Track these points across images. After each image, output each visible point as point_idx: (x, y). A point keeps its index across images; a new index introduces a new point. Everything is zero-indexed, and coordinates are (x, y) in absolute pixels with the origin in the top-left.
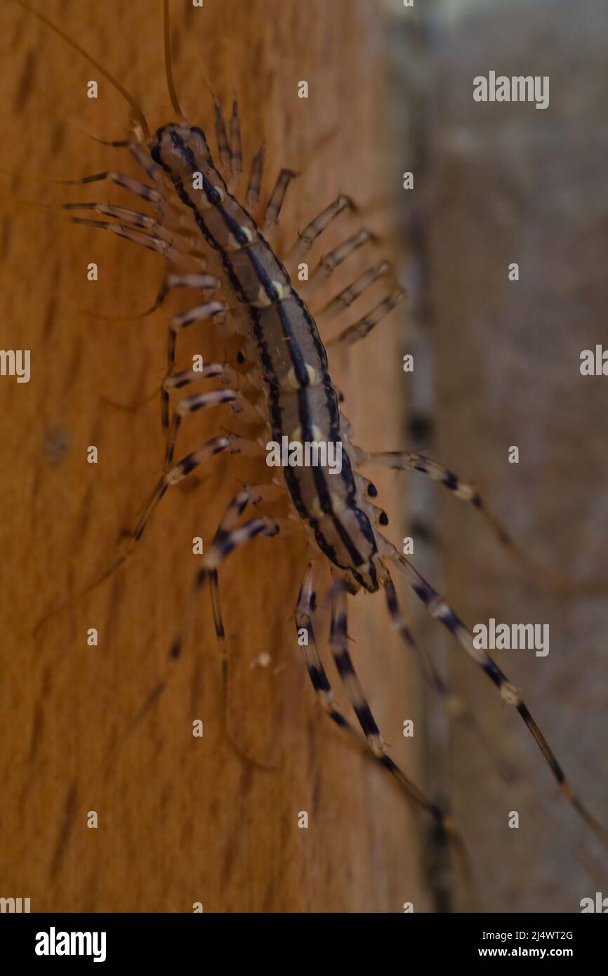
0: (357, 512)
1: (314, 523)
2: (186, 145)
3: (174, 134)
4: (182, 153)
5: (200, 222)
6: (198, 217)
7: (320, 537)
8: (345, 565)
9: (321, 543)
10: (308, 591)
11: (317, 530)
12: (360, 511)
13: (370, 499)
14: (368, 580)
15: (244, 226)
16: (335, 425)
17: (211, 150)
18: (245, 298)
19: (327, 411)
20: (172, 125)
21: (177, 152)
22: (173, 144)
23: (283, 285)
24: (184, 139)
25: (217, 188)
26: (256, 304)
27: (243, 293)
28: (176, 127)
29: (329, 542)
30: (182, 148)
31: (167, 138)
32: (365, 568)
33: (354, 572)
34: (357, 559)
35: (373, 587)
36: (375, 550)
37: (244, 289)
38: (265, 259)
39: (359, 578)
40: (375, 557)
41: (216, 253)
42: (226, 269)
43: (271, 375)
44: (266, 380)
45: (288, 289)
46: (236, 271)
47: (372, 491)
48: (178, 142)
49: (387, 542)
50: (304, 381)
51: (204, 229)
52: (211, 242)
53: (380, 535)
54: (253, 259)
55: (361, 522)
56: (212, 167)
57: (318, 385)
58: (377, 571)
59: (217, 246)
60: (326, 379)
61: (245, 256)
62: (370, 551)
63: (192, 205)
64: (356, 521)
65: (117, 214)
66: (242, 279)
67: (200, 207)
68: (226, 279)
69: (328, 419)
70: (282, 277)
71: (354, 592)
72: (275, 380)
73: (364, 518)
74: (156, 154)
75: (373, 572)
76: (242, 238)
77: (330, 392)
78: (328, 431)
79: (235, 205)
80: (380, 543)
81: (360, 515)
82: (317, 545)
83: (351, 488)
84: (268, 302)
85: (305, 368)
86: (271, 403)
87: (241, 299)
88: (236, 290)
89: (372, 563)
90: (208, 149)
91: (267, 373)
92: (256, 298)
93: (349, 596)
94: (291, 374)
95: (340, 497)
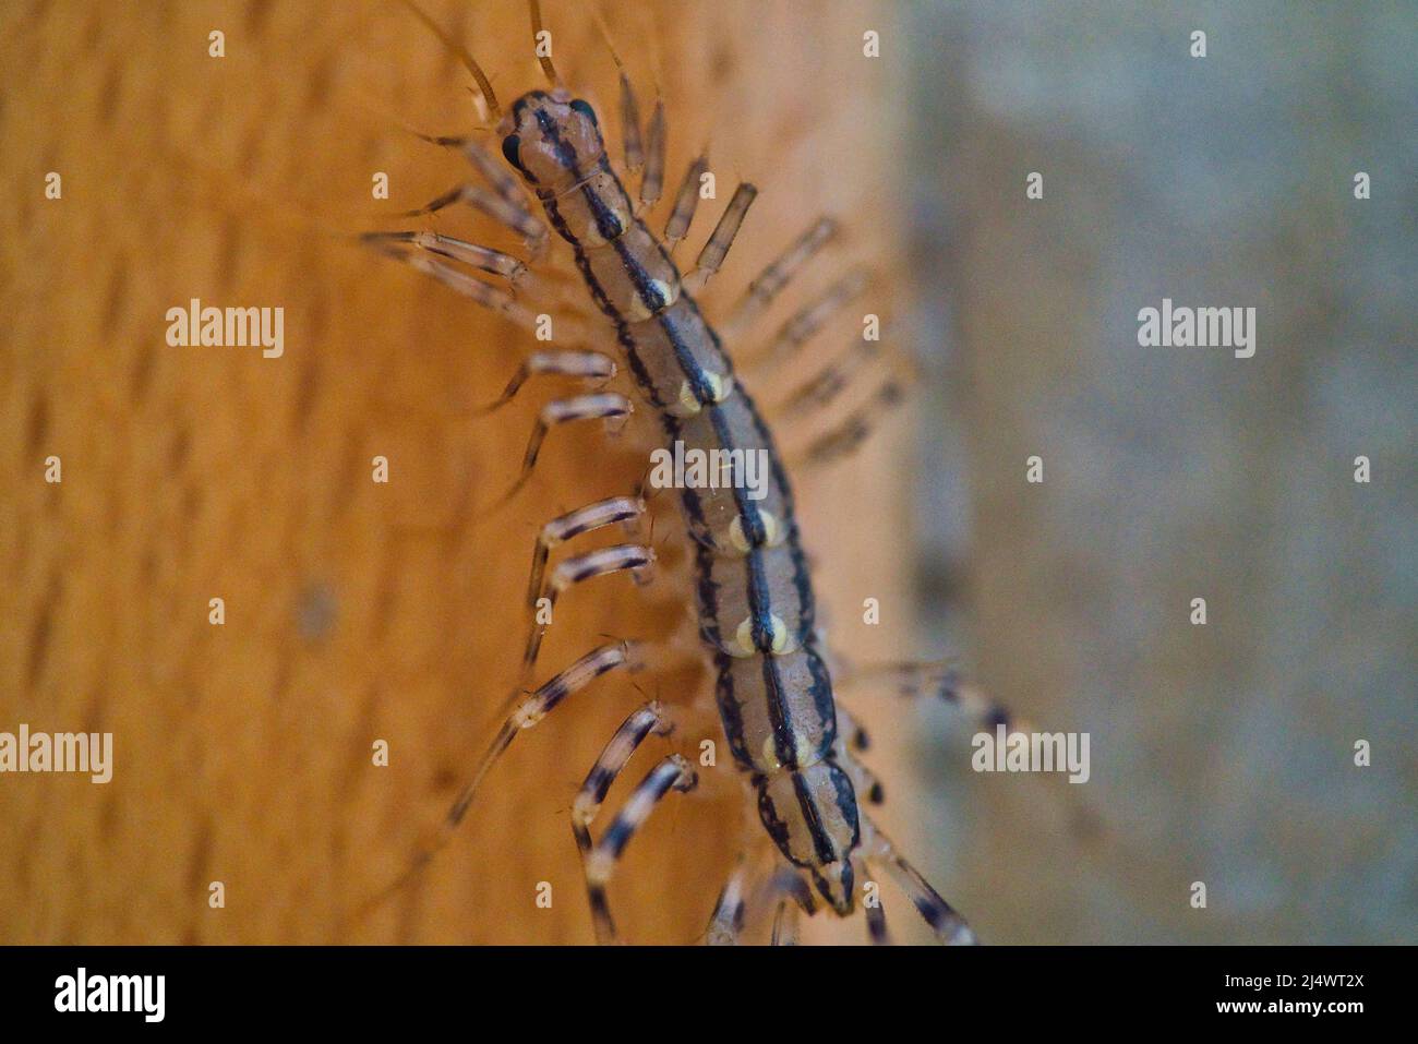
0: (836, 771)
1: (760, 780)
2: (562, 136)
3: (542, 115)
4: (556, 149)
5: (583, 265)
6: (580, 257)
7: (766, 806)
8: (802, 860)
9: (766, 815)
10: (732, 898)
11: (763, 793)
12: (840, 770)
13: (857, 755)
14: (837, 891)
15: (659, 278)
16: (807, 615)
17: (605, 142)
18: (655, 400)
19: (794, 589)
20: (538, 95)
21: (547, 149)
22: (541, 134)
23: (722, 377)
24: (561, 123)
25: (614, 211)
26: (674, 410)
27: (654, 391)
28: (545, 99)
29: (781, 815)
30: (556, 140)
31: (529, 121)
32: (835, 871)
33: (815, 874)
34: (824, 850)
35: (845, 906)
36: (856, 841)
37: (655, 385)
38: (690, 330)
39: (824, 886)
40: (856, 854)
41: (607, 320)
42: (624, 349)
43: (700, 529)
44: (692, 535)
45: (729, 382)
46: (640, 352)
47: (861, 740)
48: (550, 129)
49: (878, 832)
50: (757, 539)
51: (590, 279)
52: (600, 301)
53: (868, 818)
54: (670, 333)
55: (839, 789)
56: (608, 170)
57: (780, 546)
58: (856, 879)
59: (610, 310)
60: (793, 534)
61: (657, 328)
62: (849, 842)
63: (571, 239)
64: (831, 786)
65: (451, 251)
66: (650, 367)
67: (585, 243)
68: (625, 364)
69: (797, 605)
70: (719, 362)
71: (811, 911)
72: (707, 537)
73: (845, 783)
74: (511, 150)
75: (848, 880)
76: (654, 299)
77: (798, 557)
78: (797, 624)
79: (645, 239)
80: (866, 830)
81: (840, 777)
82: (758, 818)
83: (829, 726)
84: (696, 407)
85: (758, 517)
86: (698, 574)
87: (650, 399)
88: (640, 385)
89: (848, 863)
90: (601, 141)
91: (693, 524)
92: (676, 399)
93: (803, 915)
94: (735, 527)
95: (811, 740)
